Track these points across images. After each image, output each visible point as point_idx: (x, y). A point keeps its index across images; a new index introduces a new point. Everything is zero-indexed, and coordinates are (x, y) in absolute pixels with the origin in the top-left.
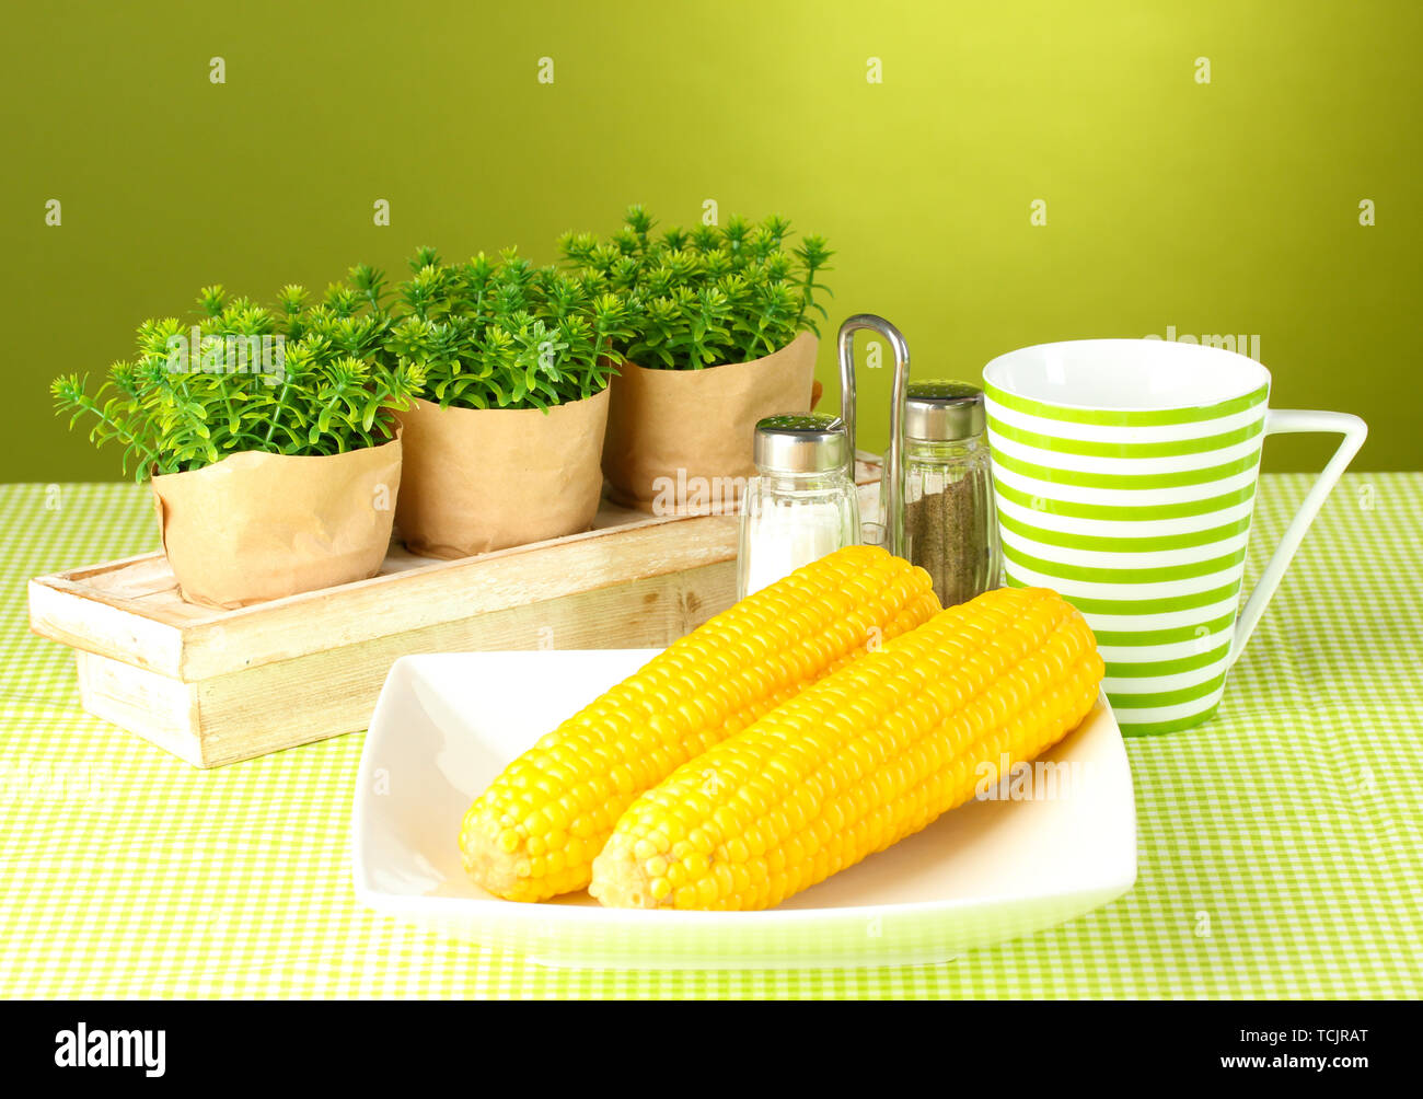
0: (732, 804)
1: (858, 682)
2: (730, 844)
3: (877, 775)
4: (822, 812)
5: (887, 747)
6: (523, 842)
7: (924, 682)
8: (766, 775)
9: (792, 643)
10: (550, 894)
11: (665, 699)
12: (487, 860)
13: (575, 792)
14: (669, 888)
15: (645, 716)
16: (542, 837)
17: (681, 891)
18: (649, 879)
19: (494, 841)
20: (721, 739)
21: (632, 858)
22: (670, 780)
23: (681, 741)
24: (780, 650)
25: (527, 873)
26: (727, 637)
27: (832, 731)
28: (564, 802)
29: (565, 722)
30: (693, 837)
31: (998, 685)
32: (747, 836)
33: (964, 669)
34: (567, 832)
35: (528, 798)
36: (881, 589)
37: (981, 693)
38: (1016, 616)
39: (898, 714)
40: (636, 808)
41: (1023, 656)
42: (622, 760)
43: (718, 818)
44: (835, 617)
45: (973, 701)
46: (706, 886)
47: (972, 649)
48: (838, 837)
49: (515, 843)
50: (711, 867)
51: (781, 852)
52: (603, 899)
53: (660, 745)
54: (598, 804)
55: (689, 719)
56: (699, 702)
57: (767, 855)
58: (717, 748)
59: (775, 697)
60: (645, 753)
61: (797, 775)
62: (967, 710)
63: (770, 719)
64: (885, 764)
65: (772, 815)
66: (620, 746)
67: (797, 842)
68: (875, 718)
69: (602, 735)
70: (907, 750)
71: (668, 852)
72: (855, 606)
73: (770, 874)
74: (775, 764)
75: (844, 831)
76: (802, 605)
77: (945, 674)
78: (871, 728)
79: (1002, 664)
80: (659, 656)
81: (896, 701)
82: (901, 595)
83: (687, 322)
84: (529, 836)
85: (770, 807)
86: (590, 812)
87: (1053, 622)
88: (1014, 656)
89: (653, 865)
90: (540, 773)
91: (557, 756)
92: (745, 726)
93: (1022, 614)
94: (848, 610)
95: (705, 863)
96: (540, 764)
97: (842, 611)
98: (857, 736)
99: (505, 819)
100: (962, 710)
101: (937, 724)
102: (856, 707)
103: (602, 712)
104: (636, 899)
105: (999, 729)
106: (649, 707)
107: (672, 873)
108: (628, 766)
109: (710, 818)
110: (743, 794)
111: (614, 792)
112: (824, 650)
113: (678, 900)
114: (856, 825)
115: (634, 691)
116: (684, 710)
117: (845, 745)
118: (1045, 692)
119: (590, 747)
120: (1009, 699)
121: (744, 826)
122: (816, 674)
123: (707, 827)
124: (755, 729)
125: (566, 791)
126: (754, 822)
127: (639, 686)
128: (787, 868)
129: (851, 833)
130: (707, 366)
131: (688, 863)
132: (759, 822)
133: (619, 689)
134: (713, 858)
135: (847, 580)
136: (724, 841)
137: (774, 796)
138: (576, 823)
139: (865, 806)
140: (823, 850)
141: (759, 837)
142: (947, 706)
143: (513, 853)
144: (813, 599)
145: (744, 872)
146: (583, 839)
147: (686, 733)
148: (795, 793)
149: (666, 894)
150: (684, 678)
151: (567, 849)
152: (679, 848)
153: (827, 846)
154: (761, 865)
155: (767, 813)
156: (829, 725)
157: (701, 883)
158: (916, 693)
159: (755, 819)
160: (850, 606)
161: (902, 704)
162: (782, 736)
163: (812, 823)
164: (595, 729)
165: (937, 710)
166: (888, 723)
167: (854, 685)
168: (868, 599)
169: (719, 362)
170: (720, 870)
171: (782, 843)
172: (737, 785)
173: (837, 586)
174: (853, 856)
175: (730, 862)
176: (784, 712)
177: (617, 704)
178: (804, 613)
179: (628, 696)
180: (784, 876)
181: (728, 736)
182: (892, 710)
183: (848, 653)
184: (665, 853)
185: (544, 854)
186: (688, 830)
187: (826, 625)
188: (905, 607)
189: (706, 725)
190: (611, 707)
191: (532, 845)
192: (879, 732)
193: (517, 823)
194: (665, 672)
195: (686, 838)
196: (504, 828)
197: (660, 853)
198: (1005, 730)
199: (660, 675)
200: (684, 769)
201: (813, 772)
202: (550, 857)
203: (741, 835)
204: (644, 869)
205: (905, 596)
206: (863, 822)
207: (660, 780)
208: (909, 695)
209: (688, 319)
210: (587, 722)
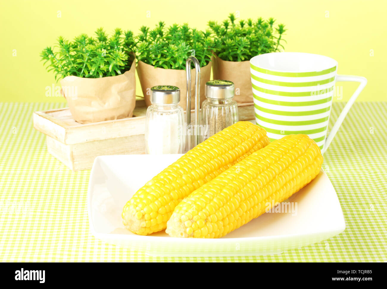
0: (212, 203)
1: (249, 164)
2: (211, 216)
3: (256, 194)
4: (240, 206)
5: (259, 185)
6: (143, 216)
7: (270, 164)
8: (222, 194)
9: (226, 152)
10: (152, 232)
11: (187, 169)
12: (131, 221)
13: (160, 199)
14: (192, 231)
15: (181, 175)
16: (149, 214)
17: (196, 232)
18: (186, 228)
19: (134, 216)
20: (205, 182)
21: (181, 221)
22: (191, 195)
23: (192, 183)
24: (222, 154)
25: (145, 226)
26: (205, 150)
27: (242, 180)
28: (156, 203)
29: (155, 177)
30: (200, 214)
31: (292, 165)
32: (216, 214)
33: (281, 160)
34: (157, 212)
35: (145, 201)
36: (252, 135)
37: (287, 168)
38: (296, 143)
39: (262, 174)
40: (180, 205)
41: (299, 156)
42: (174, 189)
43: (207, 208)
44: (238, 144)
45: (285, 170)
46: (204, 230)
47: (284, 153)
48: (244, 214)
49: (141, 216)
50: (205, 224)
51: (227, 218)
52: (170, 234)
53: (186, 184)
54: (167, 203)
55: (195, 176)
56: (198, 170)
57: (223, 220)
58: (205, 185)
59: (221, 169)
60: (181, 187)
61: (232, 194)
62: (283, 173)
63: (221, 176)
64: (259, 190)
65: (224, 207)
66: (174, 185)
67: (232, 215)
68: (255, 175)
69: (167, 181)
70: (265, 186)
71: (192, 219)
72: (244, 140)
73: (224, 226)
74: (224, 190)
75: (246, 212)
76: (228, 140)
77: (276, 162)
78: (254, 179)
79: (293, 158)
80: (183, 156)
81: (261, 171)
82: (258, 137)
83: (236, 47)
84: (145, 214)
85: (224, 204)
86: (164, 206)
87: (308, 145)
88: (297, 156)
89: (187, 223)
90: (148, 193)
91: (153, 188)
92: (212, 178)
93: (298, 142)
94: (242, 141)
95: (204, 222)
96: (148, 190)
97: (240, 141)
98: (250, 181)
99: (138, 208)
100: (282, 173)
101: (274, 178)
102: (249, 172)
103: (167, 174)
104: (182, 234)
105: (293, 179)
106: (182, 172)
107: (193, 226)
108: (176, 191)
109: (205, 208)
110: (215, 200)
111: (172, 199)
112: (236, 154)
113: (195, 234)
114: (250, 210)
115: (176, 167)
116: (193, 173)
117: (246, 184)
118: (307, 168)
119: (164, 185)
120: (296, 169)
121: (216, 210)
122: (233, 162)
123: (204, 211)
124: (217, 179)
125: (157, 199)
126: (219, 209)
127: (178, 165)
128: (229, 224)
129: (248, 212)
130: (242, 61)
131: (198, 222)
132: (220, 209)
133: (172, 166)
134: (206, 221)
135: (241, 132)
136: (210, 215)
137: (225, 201)
138: (160, 209)
139: (253, 204)
140: (240, 218)
141: (220, 214)
142: (277, 171)
143: (140, 219)
144: (231, 138)
145: (216, 225)
146: (162, 215)
147: (194, 180)
148: (231, 200)
149: (191, 233)
150: (193, 163)
151: (157, 218)
152: (195, 218)
153: (241, 217)
154: (221, 223)
155: (223, 206)
156: (241, 177)
157: (202, 229)
158: (267, 168)
159: (219, 208)
160: (243, 140)
161: (263, 171)
162: (226, 181)
163: (237, 209)
164: (165, 179)
165: (274, 173)
166: (259, 177)
167: (248, 165)
168: (248, 138)
169: (245, 60)
170: (208, 224)
171: (227, 216)
172: (213, 197)
173: (238, 134)
174: (248, 220)
175: (211, 222)
176: (226, 174)
177: (171, 171)
178: (229, 142)
179: (175, 169)
180: (228, 226)
181: (207, 182)
182: (260, 173)
183: (243, 155)
184: (191, 219)
185: (150, 220)
186: (198, 211)
187: (235, 146)
188: (259, 141)
189: (200, 178)
190: (169, 172)
191: (146, 217)
192: (256, 180)
193: (141, 210)
194: (186, 161)
195: (198, 214)
196: (137, 211)
197: (189, 219)
198: (295, 179)
199: (185, 162)
200: (195, 192)
201: (237, 193)
202: (152, 220)
203: (215, 213)
204: (184, 224)
205: (259, 137)
206: (252, 209)
207: (187, 196)
208: (265, 168)
209: (237, 46)
210: (162, 177)
